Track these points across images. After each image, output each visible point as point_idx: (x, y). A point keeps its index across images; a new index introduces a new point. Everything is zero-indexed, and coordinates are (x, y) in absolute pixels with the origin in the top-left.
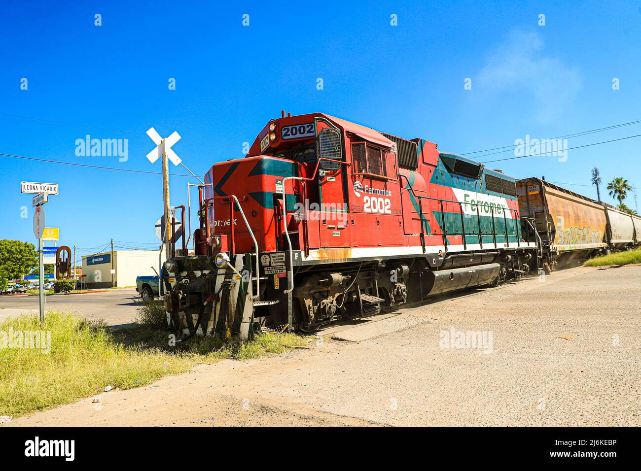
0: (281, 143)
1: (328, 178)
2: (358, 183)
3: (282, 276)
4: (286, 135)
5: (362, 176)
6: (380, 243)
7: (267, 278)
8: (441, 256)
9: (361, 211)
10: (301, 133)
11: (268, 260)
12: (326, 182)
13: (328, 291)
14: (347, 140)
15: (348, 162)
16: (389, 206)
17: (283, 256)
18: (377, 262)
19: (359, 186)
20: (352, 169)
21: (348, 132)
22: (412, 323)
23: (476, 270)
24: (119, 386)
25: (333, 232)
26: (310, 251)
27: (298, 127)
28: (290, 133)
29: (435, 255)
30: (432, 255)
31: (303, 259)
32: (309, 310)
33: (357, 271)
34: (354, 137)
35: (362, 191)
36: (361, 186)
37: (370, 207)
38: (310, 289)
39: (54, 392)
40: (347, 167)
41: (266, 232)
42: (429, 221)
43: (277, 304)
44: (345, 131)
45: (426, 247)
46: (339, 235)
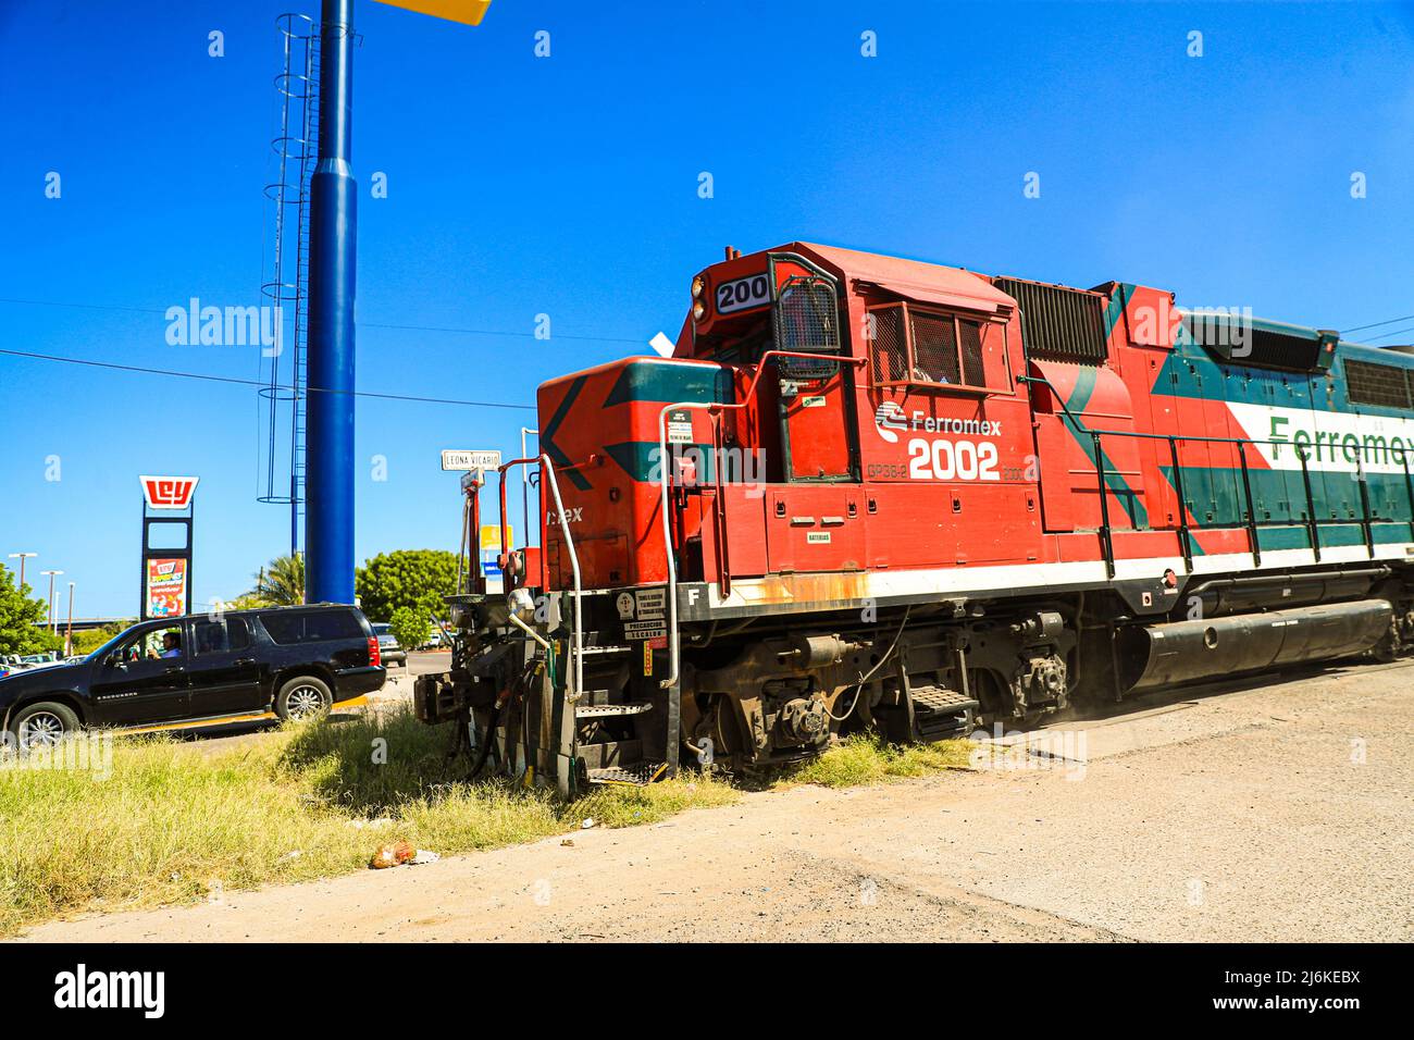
0: (716, 323)
1: (804, 399)
2: (890, 408)
3: (660, 644)
4: (725, 303)
5: (902, 390)
6: (961, 556)
7: (629, 649)
8: (1169, 585)
9: (899, 478)
10: (757, 296)
11: (631, 606)
12: (801, 407)
13: (811, 679)
14: (855, 302)
15: (859, 354)
16: (993, 461)
17: (660, 596)
18: (952, 605)
19: (893, 416)
20: (869, 373)
21: (856, 282)
22: (1220, 728)
23: (1299, 620)
24: (606, 821)
25: (809, 534)
26: (733, 583)
27: (750, 281)
28: (733, 297)
29: (1151, 584)
30: (1141, 583)
31: (714, 601)
32: (753, 725)
33: (897, 630)
34: (875, 294)
35: (904, 428)
36: (898, 414)
37: (929, 466)
38: (758, 673)
39: (500, 822)
40: (856, 369)
41: (641, 536)
42: (1141, 492)
43: (646, 712)
44: (848, 280)
45: (1117, 563)
46: (829, 541)
